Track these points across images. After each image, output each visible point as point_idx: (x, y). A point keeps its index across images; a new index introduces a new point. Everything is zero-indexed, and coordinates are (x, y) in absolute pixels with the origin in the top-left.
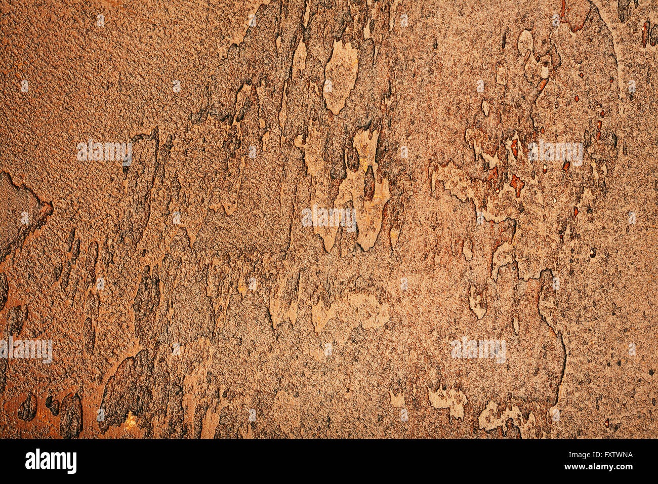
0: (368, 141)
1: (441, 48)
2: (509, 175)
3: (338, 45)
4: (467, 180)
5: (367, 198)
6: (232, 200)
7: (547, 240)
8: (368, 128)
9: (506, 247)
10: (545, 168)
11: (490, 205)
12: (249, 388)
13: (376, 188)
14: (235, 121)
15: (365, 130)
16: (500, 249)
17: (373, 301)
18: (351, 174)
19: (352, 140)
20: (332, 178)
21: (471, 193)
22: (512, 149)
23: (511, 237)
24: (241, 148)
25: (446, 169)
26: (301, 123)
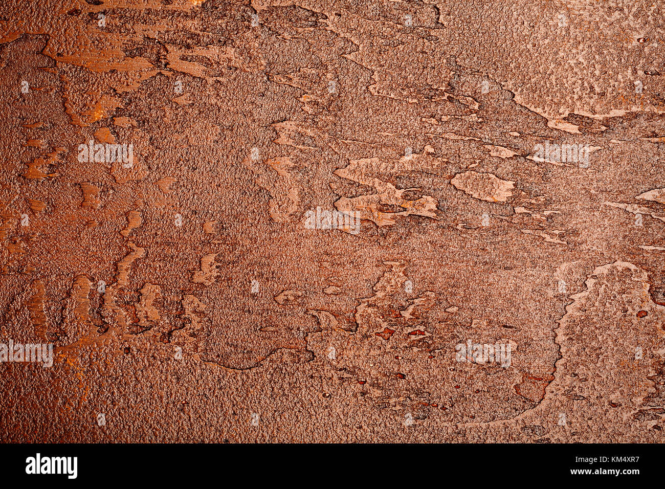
0: (427, 208)
1: (504, 273)
2: (394, 327)
3: (510, 184)
4: (391, 291)
5: (379, 206)
6: (381, 91)
7: (339, 358)
8: (438, 209)
9: (334, 323)
10: (400, 358)
11: (370, 310)
12: (223, 102)
13: (386, 214)
14: (448, 94)
15: (437, 207)
16: (332, 317)
17: (293, 209)
18: (399, 193)
19: (429, 194)
20: (397, 177)
21: (380, 294)
22: (417, 331)
23: (343, 327)
24: (425, 100)
25: (401, 274)
26: (444, 151)
